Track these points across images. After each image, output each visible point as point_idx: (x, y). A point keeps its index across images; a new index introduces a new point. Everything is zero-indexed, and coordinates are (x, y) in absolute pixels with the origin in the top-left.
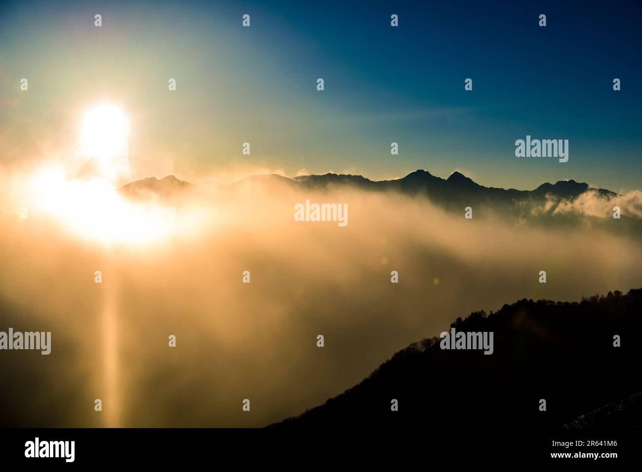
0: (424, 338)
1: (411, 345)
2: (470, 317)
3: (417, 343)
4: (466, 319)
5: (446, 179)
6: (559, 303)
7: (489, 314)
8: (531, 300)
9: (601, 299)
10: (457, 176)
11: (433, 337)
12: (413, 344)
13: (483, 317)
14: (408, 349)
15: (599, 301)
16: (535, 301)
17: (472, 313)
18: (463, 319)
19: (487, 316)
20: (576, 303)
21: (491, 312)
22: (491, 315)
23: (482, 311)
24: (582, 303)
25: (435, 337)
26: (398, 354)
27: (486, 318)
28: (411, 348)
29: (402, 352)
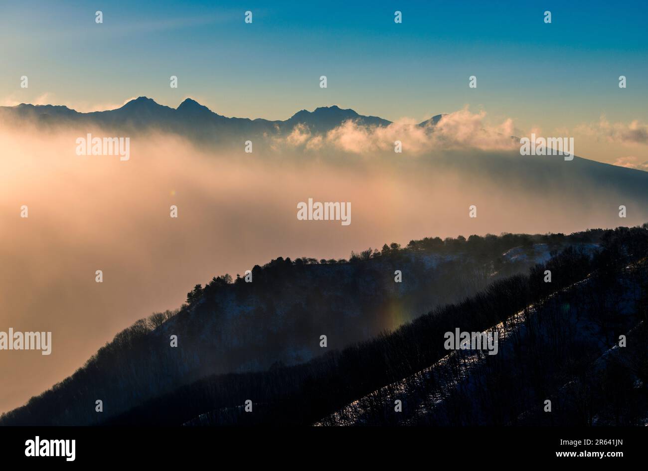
0: (154, 313)
1: (137, 323)
2: (212, 283)
3: (145, 319)
4: (207, 286)
5: (176, 109)
6: (323, 261)
7: (236, 278)
8: (288, 259)
9: (375, 254)
10: (189, 104)
11: (165, 311)
12: (140, 321)
13: (228, 282)
14: (133, 328)
15: (372, 257)
16: (293, 259)
17: (214, 279)
18: (203, 287)
19: (233, 282)
20: (344, 260)
21: (238, 275)
22: (239, 280)
23: (227, 275)
24: (351, 260)
25: (167, 312)
26: (121, 334)
27: (232, 284)
28: (138, 326)
29: (125, 331)
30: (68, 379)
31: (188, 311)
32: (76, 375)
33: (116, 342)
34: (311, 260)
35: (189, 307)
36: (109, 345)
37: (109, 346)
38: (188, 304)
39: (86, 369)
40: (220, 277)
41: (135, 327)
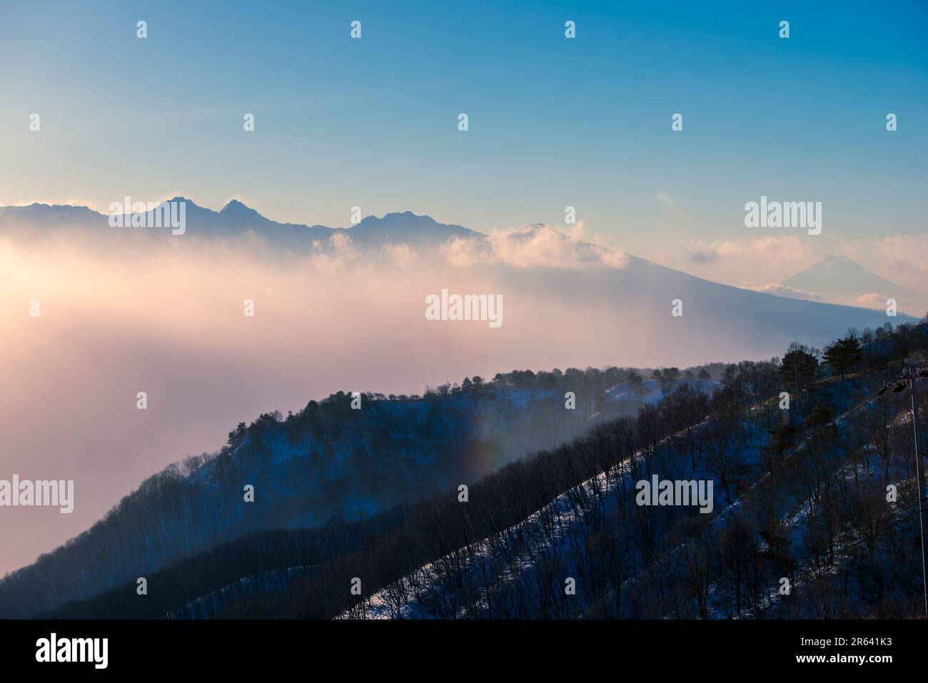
0: (189, 457)
1: (168, 467)
2: (259, 421)
3: (178, 463)
4: (252, 424)
5: (219, 212)
6: (392, 396)
7: (287, 415)
9: (454, 390)
10: (235, 205)
11: (202, 453)
12: (171, 465)
13: (278, 421)
15: (451, 393)
17: (261, 416)
18: (248, 425)
19: (284, 419)
20: (417, 396)
21: (290, 412)
22: (291, 417)
23: (276, 412)
24: (424, 396)
25: (204, 454)
26: (148, 481)
27: (282, 423)
28: (169, 471)
29: (154, 477)
30: (85, 533)
31: (230, 454)
32: (95, 529)
33: (142, 490)
34: (377, 395)
35: (231, 450)
36: (134, 493)
37: (134, 495)
38: (229, 446)
39: (106, 522)
40: (268, 413)
41: (165, 472)
